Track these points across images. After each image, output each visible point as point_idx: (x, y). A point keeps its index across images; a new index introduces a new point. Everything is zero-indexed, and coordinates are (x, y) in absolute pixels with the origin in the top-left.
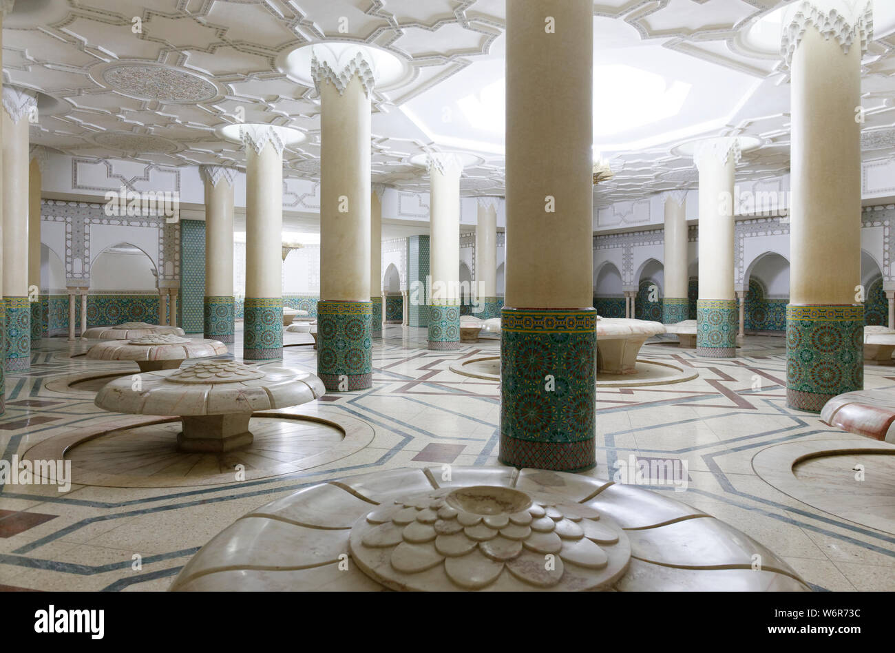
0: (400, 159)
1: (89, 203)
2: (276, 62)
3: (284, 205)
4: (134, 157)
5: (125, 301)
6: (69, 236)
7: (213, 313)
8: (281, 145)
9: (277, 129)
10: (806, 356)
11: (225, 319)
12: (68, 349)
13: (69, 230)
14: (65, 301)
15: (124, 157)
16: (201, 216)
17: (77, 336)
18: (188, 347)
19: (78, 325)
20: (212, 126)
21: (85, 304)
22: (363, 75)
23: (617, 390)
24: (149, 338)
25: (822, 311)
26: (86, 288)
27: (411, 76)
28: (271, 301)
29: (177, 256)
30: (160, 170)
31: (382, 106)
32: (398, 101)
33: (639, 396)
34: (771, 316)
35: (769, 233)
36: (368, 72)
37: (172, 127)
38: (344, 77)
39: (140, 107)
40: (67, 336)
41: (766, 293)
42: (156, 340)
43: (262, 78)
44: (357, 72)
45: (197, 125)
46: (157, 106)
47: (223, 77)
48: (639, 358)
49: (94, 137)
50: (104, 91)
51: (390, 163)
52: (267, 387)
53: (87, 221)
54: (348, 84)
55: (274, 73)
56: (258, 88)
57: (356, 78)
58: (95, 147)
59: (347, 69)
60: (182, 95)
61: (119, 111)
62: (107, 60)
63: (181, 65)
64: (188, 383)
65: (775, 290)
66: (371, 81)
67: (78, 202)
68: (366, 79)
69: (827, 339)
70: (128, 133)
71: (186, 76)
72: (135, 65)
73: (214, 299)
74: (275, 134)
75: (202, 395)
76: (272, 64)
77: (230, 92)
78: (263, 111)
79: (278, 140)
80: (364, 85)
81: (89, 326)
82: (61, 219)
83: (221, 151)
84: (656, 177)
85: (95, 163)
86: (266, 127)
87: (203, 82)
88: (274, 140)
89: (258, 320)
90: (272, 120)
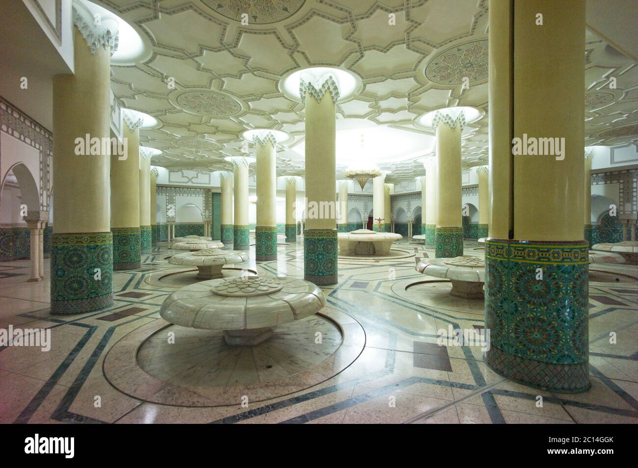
0: (299, 167)
1: (175, 188)
2: (239, 136)
3: (249, 186)
4: (192, 169)
5: (191, 226)
6: (167, 201)
7: (224, 232)
8: (247, 164)
9: (246, 158)
10: (440, 247)
11: (229, 234)
12: (167, 246)
13: (168, 199)
14: (166, 226)
15: (188, 169)
16: (219, 191)
17: (171, 241)
18: (208, 244)
19: (171, 237)
20: (220, 157)
21: (174, 228)
22: (272, 141)
23: (374, 261)
24: (194, 241)
25: (445, 229)
26: (174, 222)
27: (292, 140)
28: (244, 227)
29: (210, 208)
30: (203, 174)
31: (285, 149)
32: (290, 147)
33: (381, 263)
34: (473, 231)
35: (468, 195)
36: (274, 139)
37: (205, 158)
38: (264, 141)
39: (191, 152)
40: (167, 241)
41: (470, 221)
42: (196, 242)
43: (235, 141)
44: (269, 139)
45: (213, 157)
46: (197, 152)
47: (221, 142)
48: (391, 249)
49: (176, 163)
50: (177, 148)
51: (296, 169)
52: (226, 257)
53: (174, 195)
54: (266, 144)
55: (239, 139)
56: (233, 145)
57: (269, 141)
58: (176, 166)
59: (265, 138)
60: (206, 148)
61: (184, 154)
62: (177, 138)
63: (204, 138)
64: (199, 255)
65: (474, 220)
66: (275, 142)
67: (171, 187)
68: (273, 141)
69: (447, 240)
70: (188, 161)
71: (207, 142)
72: (187, 139)
73: (225, 225)
74: (245, 160)
75: (201, 259)
76: (238, 137)
77: (224, 146)
78: (238, 152)
79: (246, 162)
80: (272, 144)
81: (176, 236)
82: (164, 194)
83: (225, 166)
84: (414, 171)
85: (177, 172)
86: (241, 157)
87: (213, 143)
88: (245, 162)
89: (239, 234)
90: (243, 155)
